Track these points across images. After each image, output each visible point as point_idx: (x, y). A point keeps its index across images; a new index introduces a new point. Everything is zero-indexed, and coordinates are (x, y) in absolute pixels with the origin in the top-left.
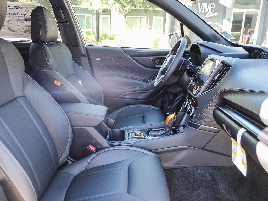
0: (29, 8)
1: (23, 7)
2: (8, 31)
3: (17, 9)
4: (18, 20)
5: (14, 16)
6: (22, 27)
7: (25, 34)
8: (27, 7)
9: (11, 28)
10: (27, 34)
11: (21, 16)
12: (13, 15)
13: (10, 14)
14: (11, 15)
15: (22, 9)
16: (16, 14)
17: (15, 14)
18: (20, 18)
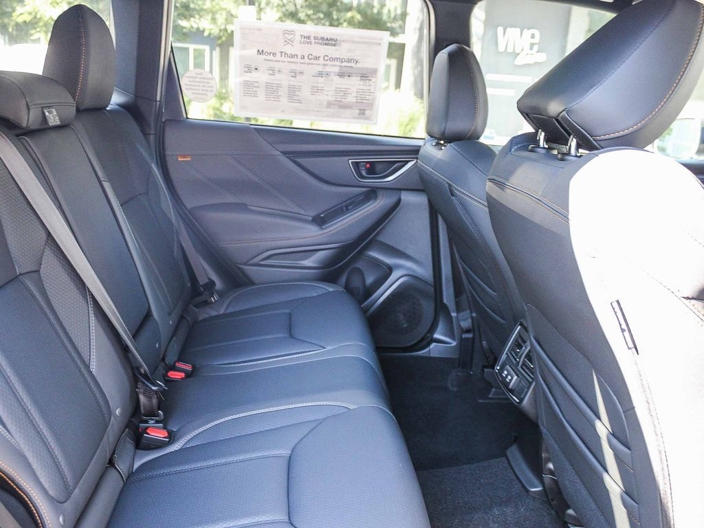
0: (359, 43)
1: (343, 41)
2: (284, 100)
3: (326, 44)
4: (320, 74)
5: (315, 62)
6: (326, 93)
7: (329, 110)
8: (353, 42)
9: (297, 93)
10: (332, 110)
11: (333, 63)
12: (312, 61)
13: (306, 57)
14: (306, 60)
15: (340, 45)
16: (321, 59)
17: (317, 58)
18: (328, 69)
